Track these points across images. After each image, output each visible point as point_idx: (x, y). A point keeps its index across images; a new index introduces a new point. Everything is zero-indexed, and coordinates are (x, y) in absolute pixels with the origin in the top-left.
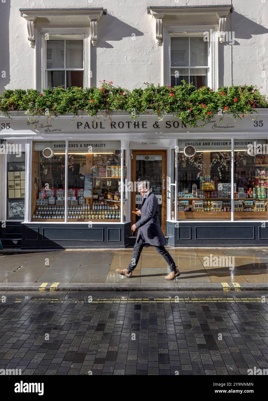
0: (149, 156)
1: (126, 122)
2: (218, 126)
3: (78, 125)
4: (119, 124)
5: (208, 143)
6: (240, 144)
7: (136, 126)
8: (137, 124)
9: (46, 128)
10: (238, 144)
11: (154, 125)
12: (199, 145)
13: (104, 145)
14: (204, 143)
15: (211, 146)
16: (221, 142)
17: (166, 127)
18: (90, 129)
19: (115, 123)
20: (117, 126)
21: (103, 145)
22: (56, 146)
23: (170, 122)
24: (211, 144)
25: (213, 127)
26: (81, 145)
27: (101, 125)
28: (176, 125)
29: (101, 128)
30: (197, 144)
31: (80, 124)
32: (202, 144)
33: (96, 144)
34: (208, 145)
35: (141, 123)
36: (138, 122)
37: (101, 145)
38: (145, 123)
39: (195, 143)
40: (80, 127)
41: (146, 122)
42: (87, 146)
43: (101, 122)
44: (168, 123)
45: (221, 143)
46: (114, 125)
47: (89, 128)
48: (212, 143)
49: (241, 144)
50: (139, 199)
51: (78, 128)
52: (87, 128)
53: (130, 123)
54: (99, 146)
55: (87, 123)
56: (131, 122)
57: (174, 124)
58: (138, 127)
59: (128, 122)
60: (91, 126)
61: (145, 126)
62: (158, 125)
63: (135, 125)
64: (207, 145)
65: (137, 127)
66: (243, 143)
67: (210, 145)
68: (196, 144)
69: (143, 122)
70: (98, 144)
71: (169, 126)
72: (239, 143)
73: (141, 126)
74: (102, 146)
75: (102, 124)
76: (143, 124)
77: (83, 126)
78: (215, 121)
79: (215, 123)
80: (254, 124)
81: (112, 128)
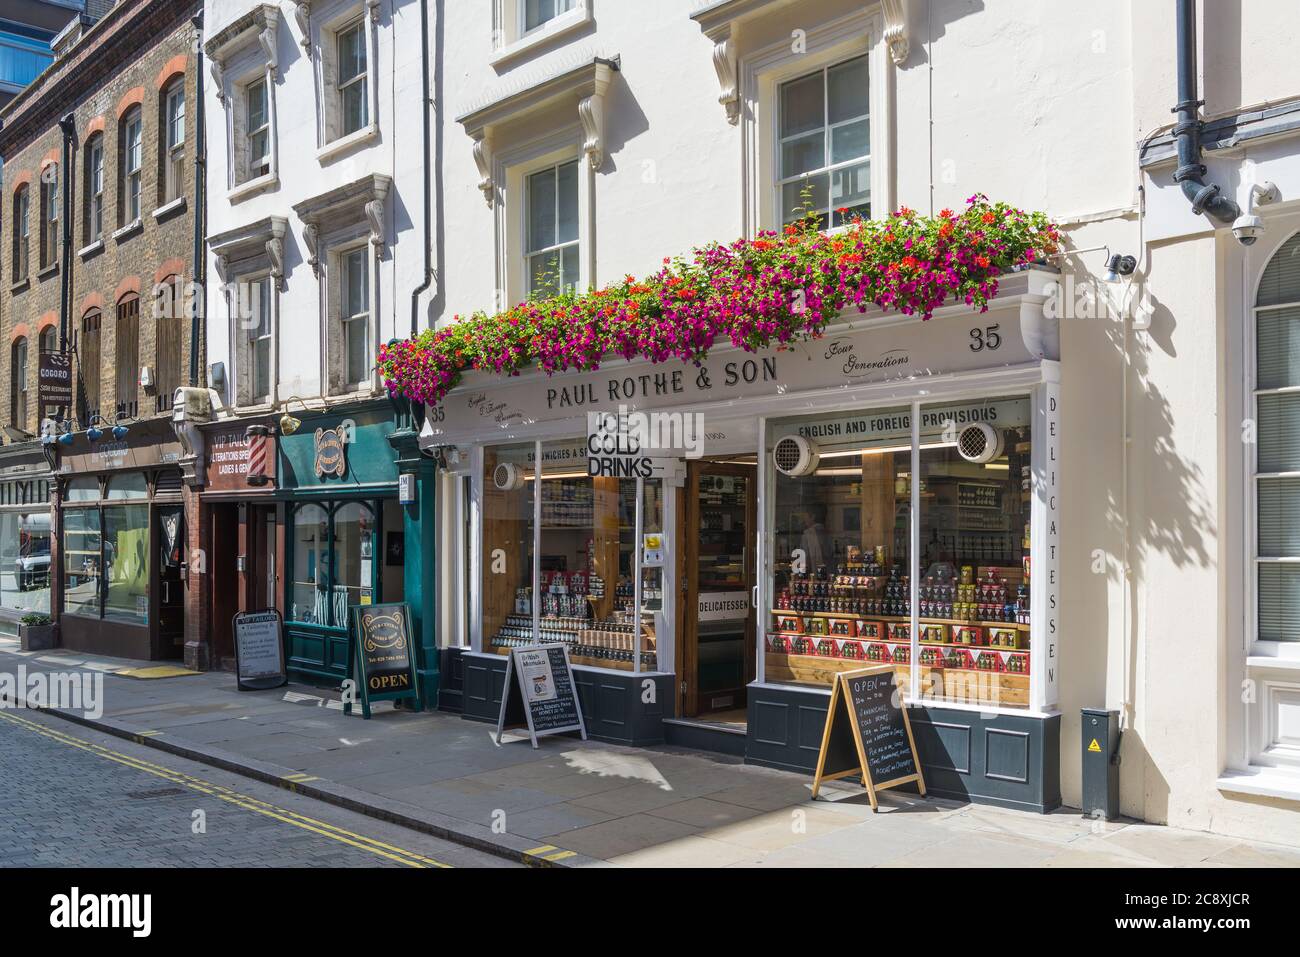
1: (639, 378)
2: (859, 362)
3: (549, 398)
4: (624, 387)
5: (860, 423)
7: (661, 386)
8: (661, 382)
9: (496, 413)
11: (698, 380)
12: (836, 434)
14: (848, 425)
15: (872, 434)
16: (897, 415)
17: (727, 381)
18: (572, 405)
20: (620, 391)
23: (735, 365)
24: (869, 426)
25: (848, 369)
26: (574, 451)
27: (590, 392)
28: (750, 373)
29: (591, 400)
30: (829, 429)
31: (552, 394)
32: (843, 429)
34: (863, 431)
35: (669, 379)
36: (664, 375)
38: (677, 377)
39: (825, 427)
40: (553, 402)
41: (680, 373)
43: (589, 388)
44: (731, 369)
45: (897, 421)
46: (614, 390)
47: (569, 403)
48: (872, 422)
49: (959, 418)
51: (550, 406)
52: (565, 403)
53: (648, 381)
55: (564, 389)
56: (648, 377)
57: (744, 371)
59: (644, 377)
60: (572, 398)
61: (678, 386)
62: (708, 379)
63: (657, 384)
64: (858, 431)
65: (661, 390)
66: (966, 415)
67: (865, 430)
68: (828, 431)
71: (732, 379)
73: (669, 386)
75: (593, 389)
76: (674, 381)
77: (559, 398)
78: (851, 347)
79: (852, 352)
80: (972, 341)
81: (610, 397)
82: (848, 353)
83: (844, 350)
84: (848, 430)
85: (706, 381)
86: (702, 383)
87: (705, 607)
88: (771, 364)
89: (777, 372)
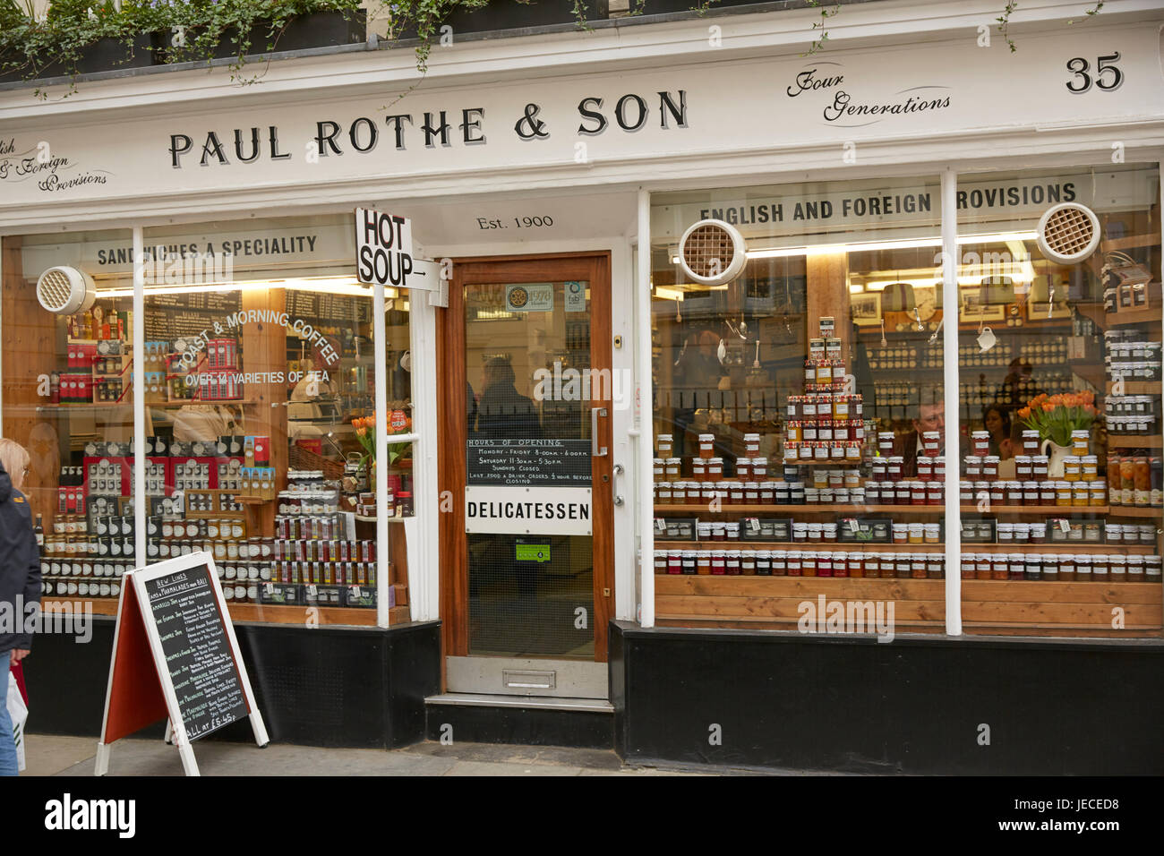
0: (530, 288)
1: (388, 118)
3: (174, 150)
4: (352, 133)
5: (823, 203)
6: (1002, 204)
7: (435, 133)
8: (436, 125)
9: (43, 174)
10: (991, 203)
11: (519, 124)
12: (774, 220)
13: (312, 243)
14: (798, 206)
15: (836, 222)
17: (582, 129)
18: (228, 163)
19: (336, 128)
20: (343, 140)
21: (306, 243)
22: (107, 256)
23: (598, 101)
24: (838, 209)
25: (832, 113)
26: (210, 245)
27: (273, 140)
28: (631, 114)
29: (273, 155)
30: (760, 212)
31: (181, 144)
32: (789, 212)
33: (275, 241)
34: (824, 216)
35: (455, 121)
36: (443, 114)
37: (297, 243)
38: (474, 118)
39: (753, 208)
40: (182, 158)
41: (480, 110)
42: (236, 249)
43: (272, 129)
44: (591, 107)
45: (893, 201)
46: (330, 139)
47: (222, 159)
48: (845, 202)
49: (1006, 198)
50: (482, 510)
51: (175, 164)
52: (213, 160)
53: (405, 123)
54: (288, 247)
55: (212, 136)
56: (408, 117)
57: (618, 112)
58: (444, 141)
59: (397, 118)
60: (229, 150)
61: (475, 133)
62: (540, 123)
63: (428, 129)
64: (816, 216)
65: (437, 139)
66: (1019, 195)
67: (830, 214)
68: (757, 216)
69: (465, 112)
70: (283, 240)
71: (592, 124)
72: (998, 193)
73: (456, 134)
74: (301, 250)
75: (279, 136)
76: (466, 126)
77: (196, 150)
78: (839, 80)
79: (840, 87)
80: (1071, 77)
81: (321, 151)
82: (833, 90)
83: (826, 83)
84: (798, 214)
85: (537, 129)
86: (527, 129)
87: (480, 510)
88: (677, 102)
89: (689, 116)
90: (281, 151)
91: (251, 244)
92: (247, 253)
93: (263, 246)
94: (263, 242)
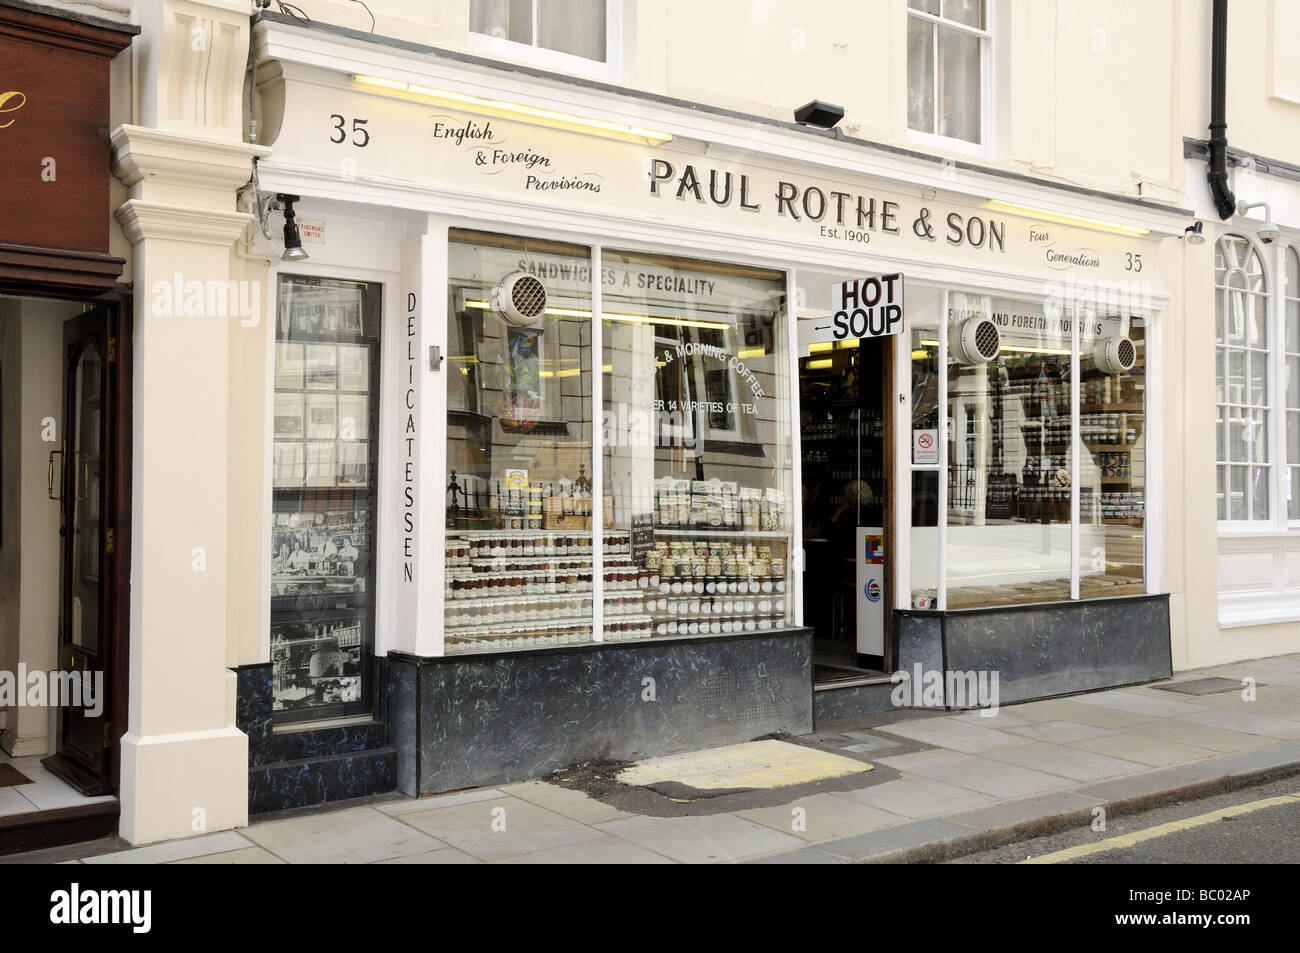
1: (835, 194)
3: (655, 175)
4: (805, 201)
7: (865, 216)
8: (866, 208)
11: (916, 223)
13: (711, 288)
18: (703, 201)
19: (794, 192)
20: (798, 205)
21: (706, 286)
27: (743, 189)
29: (741, 204)
31: (663, 170)
33: (683, 281)
35: (879, 209)
36: (871, 201)
37: (700, 286)
38: (890, 210)
40: (661, 186)
41: (894, 204)
42: (649, 281)
43: (744, 178)
46: (788, 200)
47: (698, 197)
51: (653, 189)
52: (689, 195)
53: (846, 202)
54: (693, 287)
55: (690, 169)
56: (848, 196)
58: (870, 223)
59: (840, 195)
60: (704, 189)
61: (891, 224)
62: (930, 227)
63: (860, 210)
69: (886, 204)
70: (689, 280)
71: (955, 236)
73: (878, 221)
74: (703, 293)
75: (750, 185)
76: (885, 215)
77: (675, 182)
81: (780, 210)
85: (927, 230)
86: (921, 230)
89: (1006, 242)
90: (749, 202)
91: (662, 280)
92: (658, 288)
93: (673, 284)
94: (673, 280)
